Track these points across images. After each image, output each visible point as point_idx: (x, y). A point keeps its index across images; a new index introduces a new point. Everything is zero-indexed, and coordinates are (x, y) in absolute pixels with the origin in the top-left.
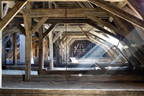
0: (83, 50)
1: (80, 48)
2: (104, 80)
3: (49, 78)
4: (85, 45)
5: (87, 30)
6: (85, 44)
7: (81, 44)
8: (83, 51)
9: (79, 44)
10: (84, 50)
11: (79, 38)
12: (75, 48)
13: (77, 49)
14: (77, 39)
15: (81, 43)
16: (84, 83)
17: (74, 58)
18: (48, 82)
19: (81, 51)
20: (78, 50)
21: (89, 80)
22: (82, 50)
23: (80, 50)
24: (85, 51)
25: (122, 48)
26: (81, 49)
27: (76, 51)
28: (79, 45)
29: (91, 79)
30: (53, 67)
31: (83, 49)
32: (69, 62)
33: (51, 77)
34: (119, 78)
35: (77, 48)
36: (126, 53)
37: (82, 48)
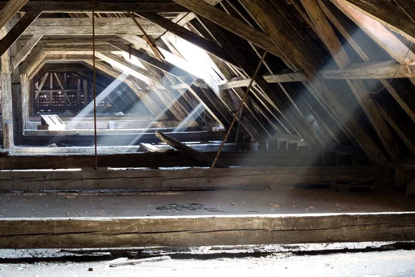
0: (60, 93)
1: (51, 87)
2: (209, 182)
3: (43, 179)
4: (65, 78)
5: (115, 31)
6: (65, 74)
7: (55, 74)
8: (59, 95)
9: (47, 74)
10: (62, 94)
11: (61, 57)
12: (37, 88)
13: (42, 89)
14: (55, 58)
15: (53, 72)
16: (153, 194)
17: (55, 117)
18: (41, 194)
19: (54, 94)
20: (45, 93)
21: (165, 184)
22: (56, 91)
23: (51, 92)
24: (66, 94)
25: (221, 87)
26: (54, 88)
27: (40, 94)
28: (49, 76)
29: (170, 181)
30: (12, 144)
31: (59, 88)
32: (39, 127)
33: (47, 178)
34: (254, 176)
35: (41, 86)
36: (232, 101)
37: (56, 87)
